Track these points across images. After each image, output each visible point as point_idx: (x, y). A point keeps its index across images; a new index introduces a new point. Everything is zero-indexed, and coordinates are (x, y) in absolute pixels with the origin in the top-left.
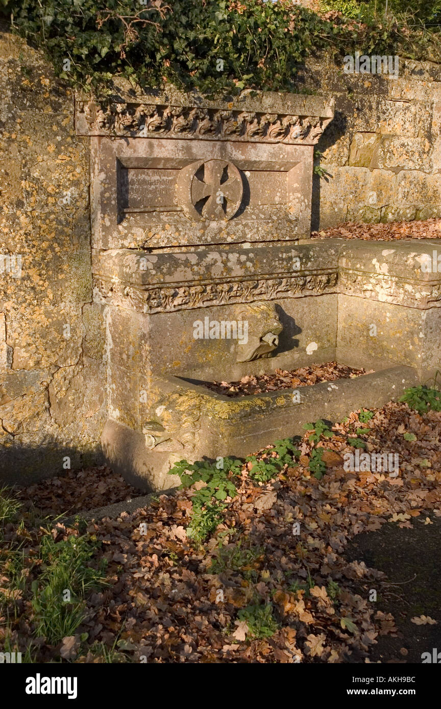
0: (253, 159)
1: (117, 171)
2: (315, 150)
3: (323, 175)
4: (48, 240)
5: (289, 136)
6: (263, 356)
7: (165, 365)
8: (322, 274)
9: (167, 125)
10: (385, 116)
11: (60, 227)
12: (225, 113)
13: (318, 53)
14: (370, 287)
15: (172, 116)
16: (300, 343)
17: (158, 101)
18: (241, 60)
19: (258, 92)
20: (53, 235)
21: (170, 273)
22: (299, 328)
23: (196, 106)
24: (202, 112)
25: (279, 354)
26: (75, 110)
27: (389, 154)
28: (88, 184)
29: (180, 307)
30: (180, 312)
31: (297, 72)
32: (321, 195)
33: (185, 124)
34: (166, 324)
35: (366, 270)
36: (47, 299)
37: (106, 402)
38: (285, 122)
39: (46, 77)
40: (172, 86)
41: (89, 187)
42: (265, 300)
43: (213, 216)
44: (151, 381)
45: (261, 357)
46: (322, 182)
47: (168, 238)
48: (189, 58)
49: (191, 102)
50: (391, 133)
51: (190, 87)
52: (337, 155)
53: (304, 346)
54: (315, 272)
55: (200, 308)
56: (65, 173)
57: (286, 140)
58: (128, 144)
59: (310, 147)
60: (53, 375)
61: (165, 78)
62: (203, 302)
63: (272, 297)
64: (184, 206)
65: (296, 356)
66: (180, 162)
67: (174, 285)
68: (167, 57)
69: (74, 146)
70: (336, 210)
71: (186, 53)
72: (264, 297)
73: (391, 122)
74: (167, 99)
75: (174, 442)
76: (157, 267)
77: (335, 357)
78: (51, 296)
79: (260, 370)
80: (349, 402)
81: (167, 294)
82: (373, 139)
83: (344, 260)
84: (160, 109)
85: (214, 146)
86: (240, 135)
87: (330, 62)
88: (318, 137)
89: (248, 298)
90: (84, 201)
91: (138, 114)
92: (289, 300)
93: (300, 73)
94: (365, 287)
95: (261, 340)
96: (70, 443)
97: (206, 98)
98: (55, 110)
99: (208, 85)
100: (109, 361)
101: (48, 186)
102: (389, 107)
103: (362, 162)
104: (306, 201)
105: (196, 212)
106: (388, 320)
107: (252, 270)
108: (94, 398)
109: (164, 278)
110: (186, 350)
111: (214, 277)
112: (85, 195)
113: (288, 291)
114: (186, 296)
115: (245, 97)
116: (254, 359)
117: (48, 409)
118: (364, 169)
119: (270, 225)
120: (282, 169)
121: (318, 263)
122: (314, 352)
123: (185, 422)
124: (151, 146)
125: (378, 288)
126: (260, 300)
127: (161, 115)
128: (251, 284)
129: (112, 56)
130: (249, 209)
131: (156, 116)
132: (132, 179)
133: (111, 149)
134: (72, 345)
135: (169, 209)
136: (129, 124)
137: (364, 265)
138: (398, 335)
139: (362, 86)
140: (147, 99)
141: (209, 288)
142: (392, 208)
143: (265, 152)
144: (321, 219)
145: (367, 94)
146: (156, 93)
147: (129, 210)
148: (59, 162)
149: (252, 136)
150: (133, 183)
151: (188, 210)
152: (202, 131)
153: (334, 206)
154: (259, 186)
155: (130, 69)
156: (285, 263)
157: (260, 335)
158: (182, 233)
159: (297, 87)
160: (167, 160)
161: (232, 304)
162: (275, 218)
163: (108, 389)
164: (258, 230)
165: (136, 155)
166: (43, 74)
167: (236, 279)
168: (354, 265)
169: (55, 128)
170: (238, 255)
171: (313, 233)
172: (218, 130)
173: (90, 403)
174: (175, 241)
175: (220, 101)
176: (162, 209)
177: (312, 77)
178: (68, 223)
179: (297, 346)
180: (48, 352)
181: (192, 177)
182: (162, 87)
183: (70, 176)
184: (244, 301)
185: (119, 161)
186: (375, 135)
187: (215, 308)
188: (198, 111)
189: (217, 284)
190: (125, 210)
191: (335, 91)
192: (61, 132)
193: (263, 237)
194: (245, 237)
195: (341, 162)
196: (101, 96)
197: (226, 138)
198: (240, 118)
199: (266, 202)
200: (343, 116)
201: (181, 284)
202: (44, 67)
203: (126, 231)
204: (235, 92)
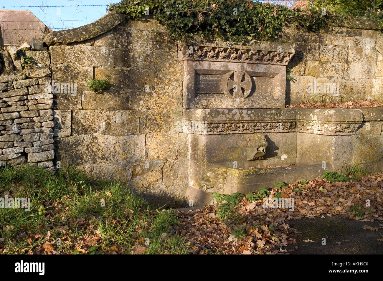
0: (257, 71)
1: (195, 75)
2: (287, 68)
3: (292, 80)
4: (164, 104)
5: (274, 61)
6: (259, 158)
7: (213, 158)
8: (288, 122)
9: (217, 56)
10: (323, 53)
11: (170, 99)
12: (243, 50)
13: (288, 25)
14: (309, 127)
15: (219, 52)
16: (278, 154)
17: (213, 45)
18: (250, 28)
19: (259, 41)
20: (167, 102)
21: (216, 117)
22: (278, 147)
23: (230, 47)
24: (233, 50)
25: (267, 159)
26: (178, 50)
27: (325, 70)
28: (182, 81)
29: (220, 133)
30: (221, 135)
31: (278, 33)
32: (291, 89)
33: (225, 55)
34: (214, 140)
35: (307, 119)
36: (163, 129)
37: (188, 178)
38: (272, 55)
39: (166, 36)
40: (219, 39)
41: (183, 82)
42: (260, 133)
43: (237, 96)
44: (207, 165)
45: (258, 159)
46: (291, 83)
47: (217, 105)
48: (227, 27)
49: (227, 46)
50: (327, 61)
51: (227, 39)
52: (298, 71)
53: (280, 156)
54: (284, 121)
55: (229, 134)
56: (173, 76)
57: (272, 63)
58: (200, 64)
59: (284, 66)
60: (164, 163)
61: (216, 36)
62: (231, 131)
63: (264, 132)
64: (224, 91)
65: (276, 160)
66: (222, 72)
67: (217, 122)
68: (217, 27)
69: (177, 64)
70: (299, 96)
71: (226, 25)
72: (260, 131)
73: (326, 55)
74: (217, 44)
75: (215, 188)
76: (210, 114)
77: (296, 162)
78: (165, 128)
79: (258, 165)
80: (296, 175)
81: (214, 126)
82: (317, 63)
83: (298, 115)
84: (214, 49)
85: (238, 65)
86: (250, 60)
87: (294, 28)
88: (288, 62)
89: (252, 131)
90: (180, 88)
91: (204, 51)
92: (272, 134)
93: (280, 34)
94: (308, 128)
95: (258, 149)
96: (171, 195)
97: (234, 44)
98: (170, 49)
99: (235, 38)
100: (190, 159)
101: (165, 81)
102: (325, 49)
103: (312, 74)
104: (283, 91)
105: (230, 94)
106: (319, 143)
107: (254, 118)
108: (182, 176)
109: (213, 119)
110: (223, 153)
111: (236, 120)
112: (181, 85)
113: (271, 129)
114: (223, 128)
115: (252, 44)
116: (255, 159)
117: (162, 178)
118: (313, 77)
119: (265, 101)
120: (271, 76)
121: (285, 116)
122: (285, 159)
123: (220, 179)
124: (210, 65)
125: (313, 128)
126: (258, 133)
127: (214, 51)
128: (253, 124)
129: (193, 27)
130: (255, 94)
131: (212, 52)
132: (201, 79)
133: (192, 66)
134: (173, 150)
135: (217, 92)
136: (200, 55)
137: (307, 117)
138: (323, 149)
139: (311, 39)
140: (208, 44)
141: (233, 125)
142: (329, 96)
143: (262, 68)
144: (291, 100)
145: (313, 42)
146: (212, 42)
147: (199, 92)
148: (170, 71)
149: (256, 61)
150: (202, 80)
151: (226, 93)
152: (233, 58)
153: (298, 94)
154: (260, 84)
155: (201, 32)
156: (269, 116)
157: (257, 147)
158: (223, 103)
159: (278, 40)
160: (217, 71)
161: (245, 133)
162: (267, 98)
163: (189, 172)
164: (259, 103)
165: (203, 68)
166: (165, 35)
167: (246, 121)
168: (302, 117)
169: (169, 57)
170: (247, 111)
171: (286, 106)
172: (240, 58)
173: (181, 178)
174: (220, 106)
175: (240, 45)
176: (214, 92)
177: (285, 35)
178: (173, 97)
179: (277, 155)
180: (163, 153)
181: (228, 78)
182: (215, 39)
183: (175, 77)
184: (250, 132)
185: (196, 71)
186: (318, 61)
187: (236, 135)
188: (231, 50)
189: (237, 123)
190: (198, 92)
191: (297, 41)
192: (172, 59)
193: (261, 107)
194: (253, 106)
195: (301, 74)
196: (188, 43)
197: (244, 62)
198: (250, 53)
199: (263, 91)
200: (301, 53)
201: (220, 122)
202: (165, 32)
203: (198, 101)
204: (248, 42)
